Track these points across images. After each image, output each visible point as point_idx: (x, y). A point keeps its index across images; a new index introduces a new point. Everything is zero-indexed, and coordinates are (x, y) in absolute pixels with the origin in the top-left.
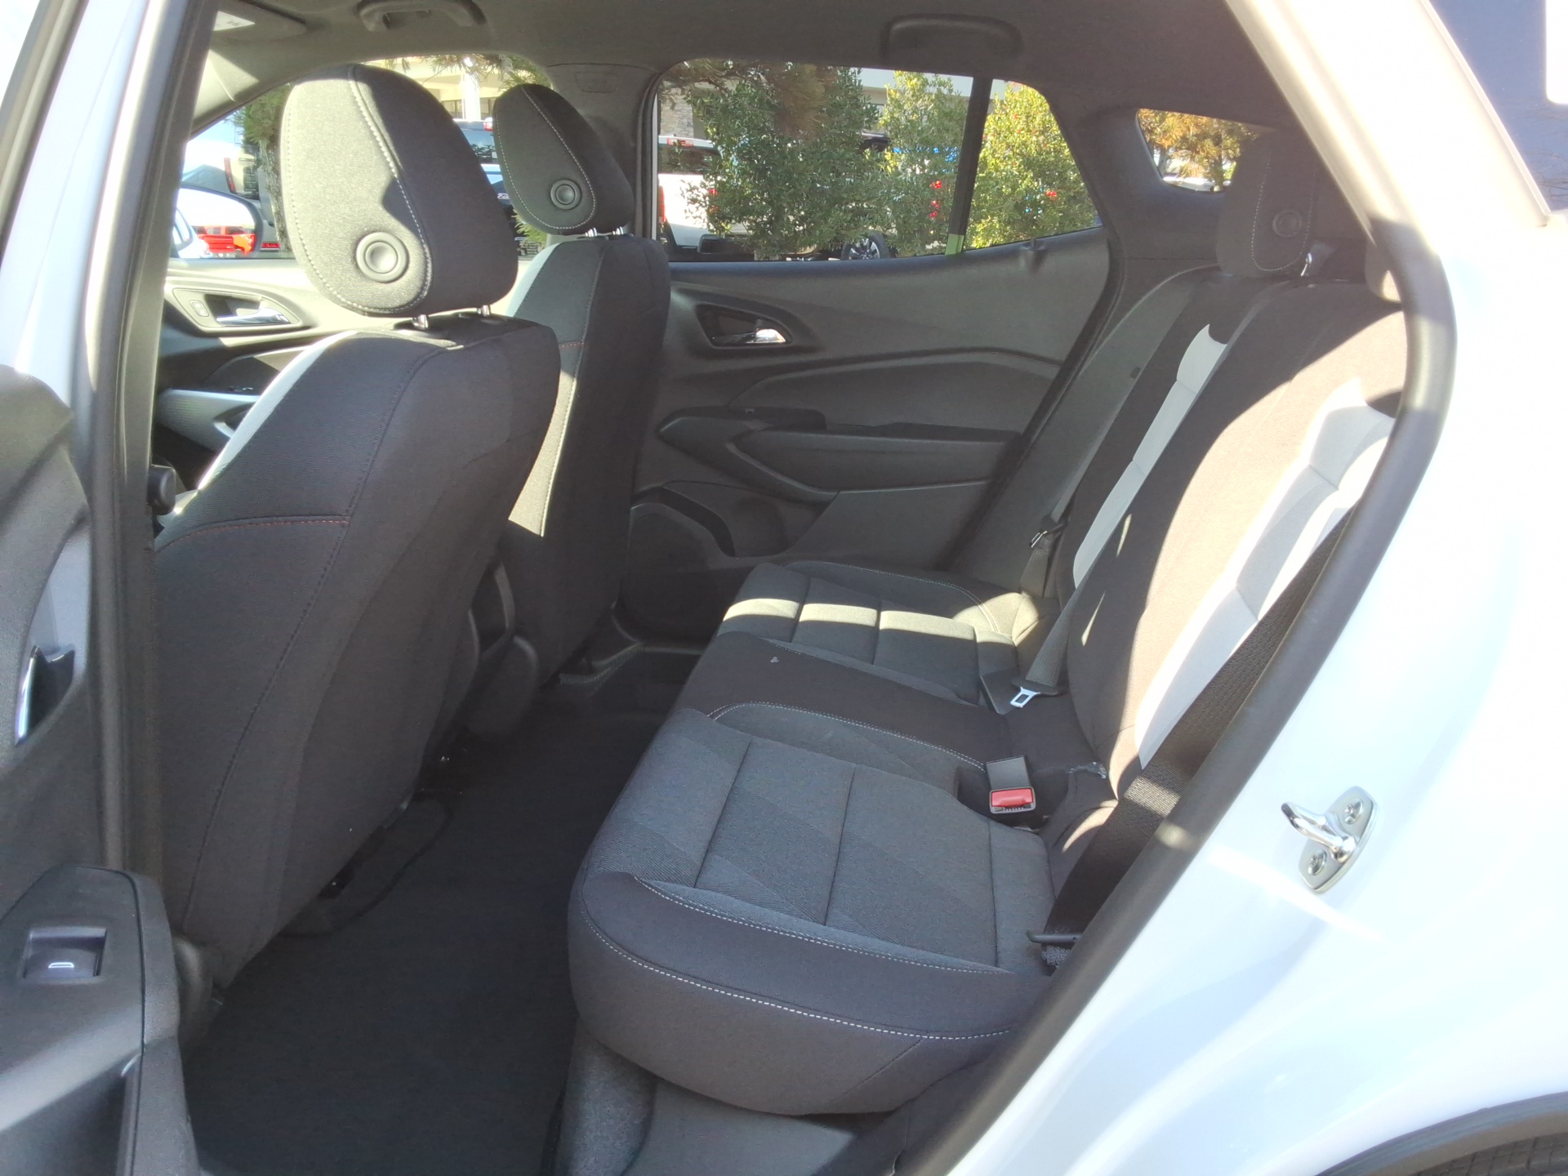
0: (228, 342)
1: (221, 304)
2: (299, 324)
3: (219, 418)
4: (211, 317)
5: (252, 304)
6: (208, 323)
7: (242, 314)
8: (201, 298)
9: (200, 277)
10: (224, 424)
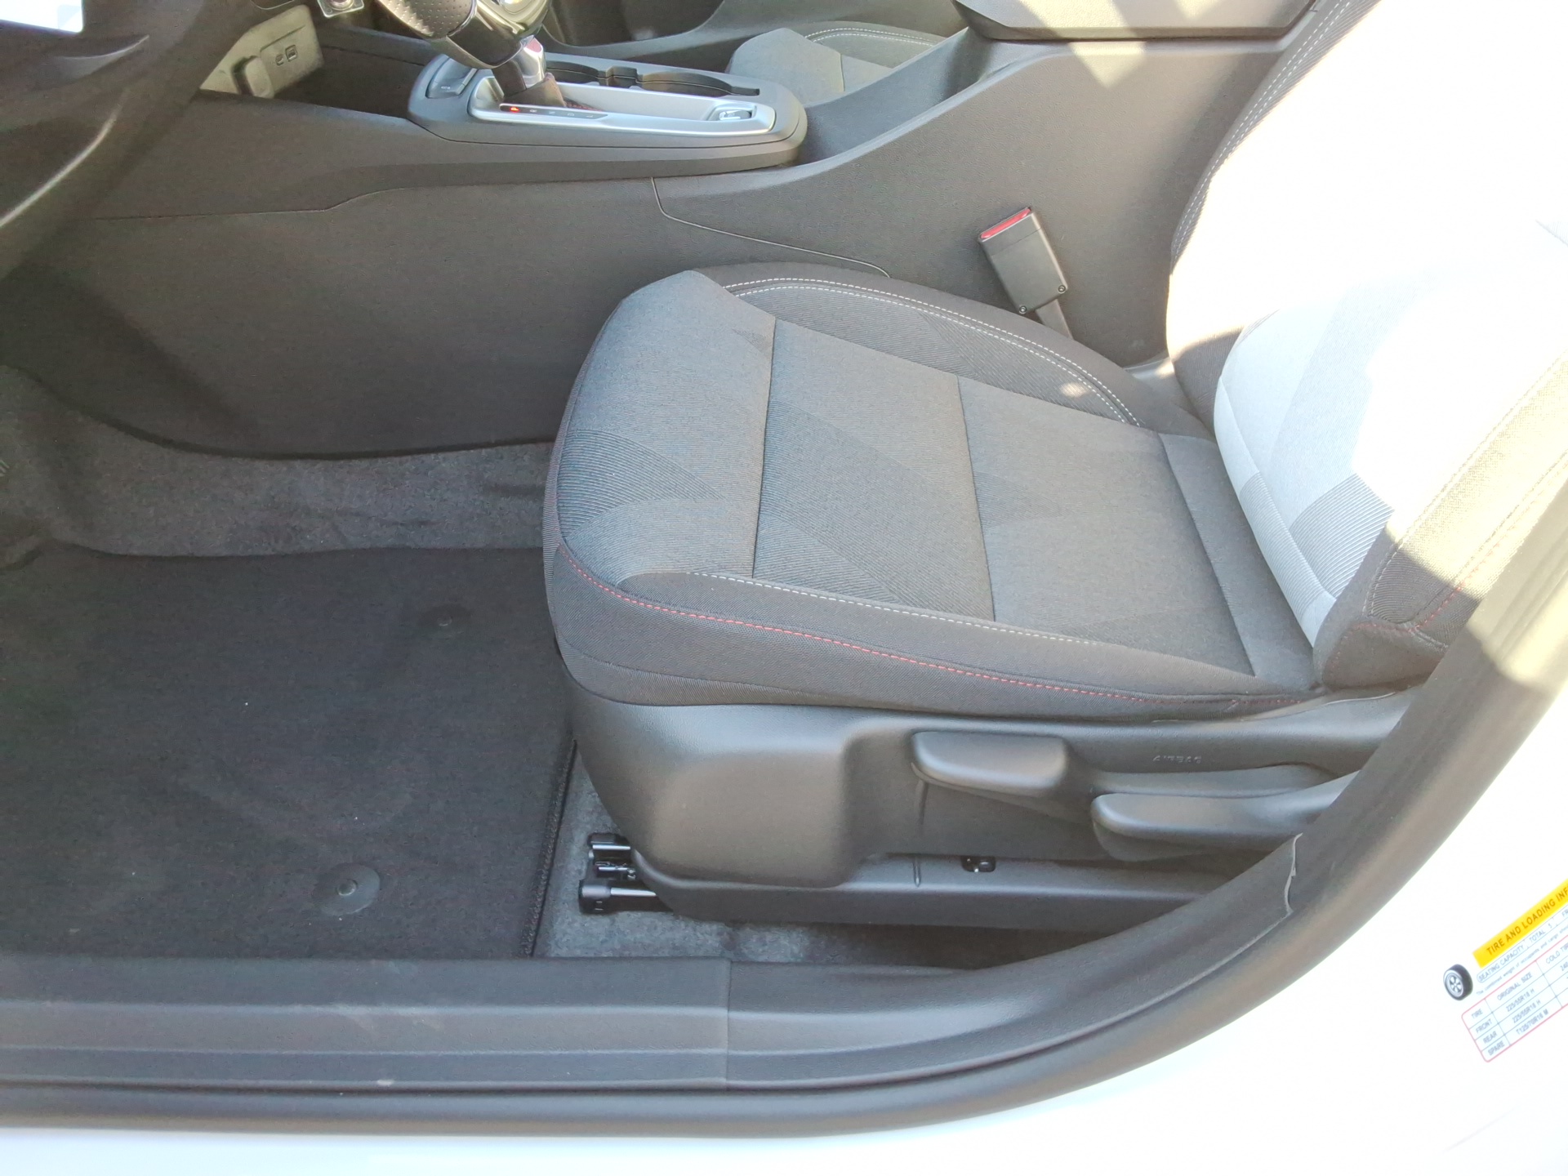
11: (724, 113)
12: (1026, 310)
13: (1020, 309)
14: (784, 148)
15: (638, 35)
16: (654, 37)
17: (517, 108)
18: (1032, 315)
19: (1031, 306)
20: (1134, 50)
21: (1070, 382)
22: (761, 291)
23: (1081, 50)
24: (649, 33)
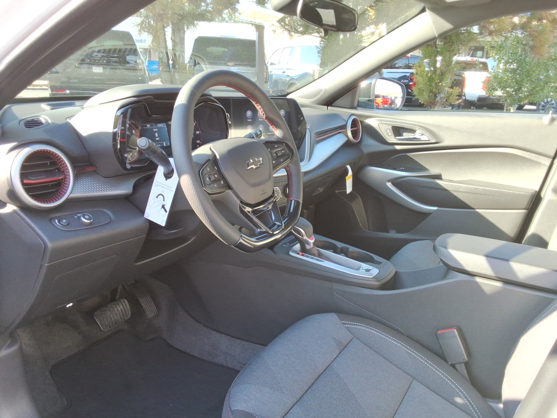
0: (398, 147)
1: (398, 131)
2: (434, 141)
3: (389, 181)
4: (393, 136)
5: (413, 131)
6: (391, 138)
7: (406, 135)
8: (390, 127)
9: (390, 118)
10: (391, 183)
11: (362, 269)
12: (451, 363)
13: (449, 362)
14: (377, 283)
15: (390, 231)
16: (395, 233)
17: (301, 254)
18: (453, 366)
19: (453, 362)
20: (499, 284)
21: (458, 397)
22: (353, 326)
23: (478, 280)
24: (394, 232)
